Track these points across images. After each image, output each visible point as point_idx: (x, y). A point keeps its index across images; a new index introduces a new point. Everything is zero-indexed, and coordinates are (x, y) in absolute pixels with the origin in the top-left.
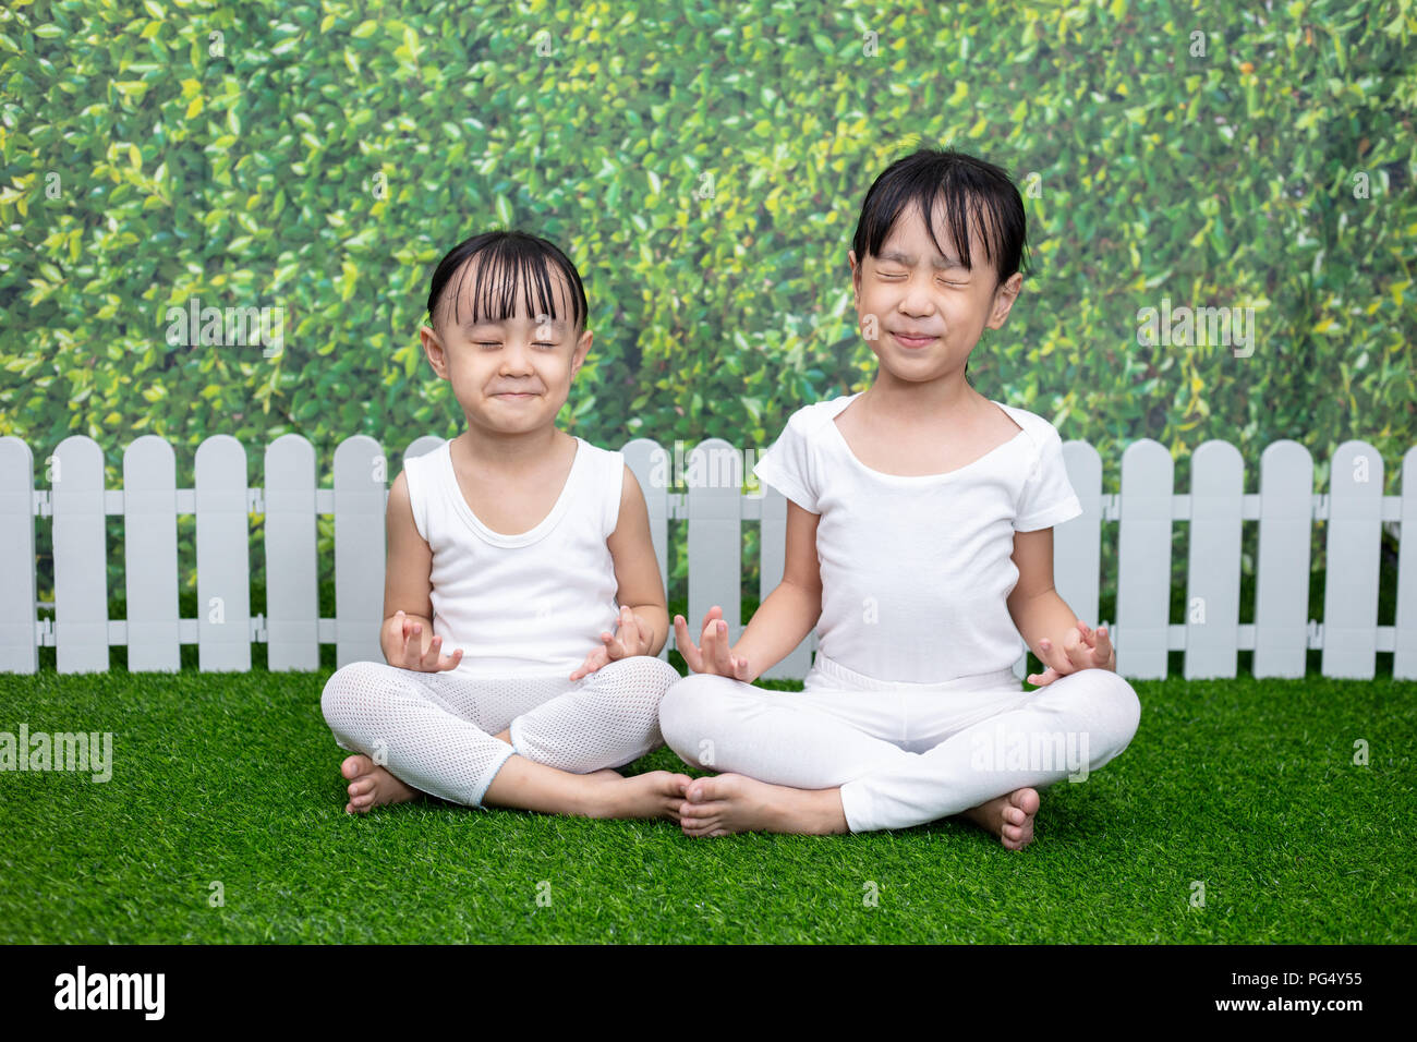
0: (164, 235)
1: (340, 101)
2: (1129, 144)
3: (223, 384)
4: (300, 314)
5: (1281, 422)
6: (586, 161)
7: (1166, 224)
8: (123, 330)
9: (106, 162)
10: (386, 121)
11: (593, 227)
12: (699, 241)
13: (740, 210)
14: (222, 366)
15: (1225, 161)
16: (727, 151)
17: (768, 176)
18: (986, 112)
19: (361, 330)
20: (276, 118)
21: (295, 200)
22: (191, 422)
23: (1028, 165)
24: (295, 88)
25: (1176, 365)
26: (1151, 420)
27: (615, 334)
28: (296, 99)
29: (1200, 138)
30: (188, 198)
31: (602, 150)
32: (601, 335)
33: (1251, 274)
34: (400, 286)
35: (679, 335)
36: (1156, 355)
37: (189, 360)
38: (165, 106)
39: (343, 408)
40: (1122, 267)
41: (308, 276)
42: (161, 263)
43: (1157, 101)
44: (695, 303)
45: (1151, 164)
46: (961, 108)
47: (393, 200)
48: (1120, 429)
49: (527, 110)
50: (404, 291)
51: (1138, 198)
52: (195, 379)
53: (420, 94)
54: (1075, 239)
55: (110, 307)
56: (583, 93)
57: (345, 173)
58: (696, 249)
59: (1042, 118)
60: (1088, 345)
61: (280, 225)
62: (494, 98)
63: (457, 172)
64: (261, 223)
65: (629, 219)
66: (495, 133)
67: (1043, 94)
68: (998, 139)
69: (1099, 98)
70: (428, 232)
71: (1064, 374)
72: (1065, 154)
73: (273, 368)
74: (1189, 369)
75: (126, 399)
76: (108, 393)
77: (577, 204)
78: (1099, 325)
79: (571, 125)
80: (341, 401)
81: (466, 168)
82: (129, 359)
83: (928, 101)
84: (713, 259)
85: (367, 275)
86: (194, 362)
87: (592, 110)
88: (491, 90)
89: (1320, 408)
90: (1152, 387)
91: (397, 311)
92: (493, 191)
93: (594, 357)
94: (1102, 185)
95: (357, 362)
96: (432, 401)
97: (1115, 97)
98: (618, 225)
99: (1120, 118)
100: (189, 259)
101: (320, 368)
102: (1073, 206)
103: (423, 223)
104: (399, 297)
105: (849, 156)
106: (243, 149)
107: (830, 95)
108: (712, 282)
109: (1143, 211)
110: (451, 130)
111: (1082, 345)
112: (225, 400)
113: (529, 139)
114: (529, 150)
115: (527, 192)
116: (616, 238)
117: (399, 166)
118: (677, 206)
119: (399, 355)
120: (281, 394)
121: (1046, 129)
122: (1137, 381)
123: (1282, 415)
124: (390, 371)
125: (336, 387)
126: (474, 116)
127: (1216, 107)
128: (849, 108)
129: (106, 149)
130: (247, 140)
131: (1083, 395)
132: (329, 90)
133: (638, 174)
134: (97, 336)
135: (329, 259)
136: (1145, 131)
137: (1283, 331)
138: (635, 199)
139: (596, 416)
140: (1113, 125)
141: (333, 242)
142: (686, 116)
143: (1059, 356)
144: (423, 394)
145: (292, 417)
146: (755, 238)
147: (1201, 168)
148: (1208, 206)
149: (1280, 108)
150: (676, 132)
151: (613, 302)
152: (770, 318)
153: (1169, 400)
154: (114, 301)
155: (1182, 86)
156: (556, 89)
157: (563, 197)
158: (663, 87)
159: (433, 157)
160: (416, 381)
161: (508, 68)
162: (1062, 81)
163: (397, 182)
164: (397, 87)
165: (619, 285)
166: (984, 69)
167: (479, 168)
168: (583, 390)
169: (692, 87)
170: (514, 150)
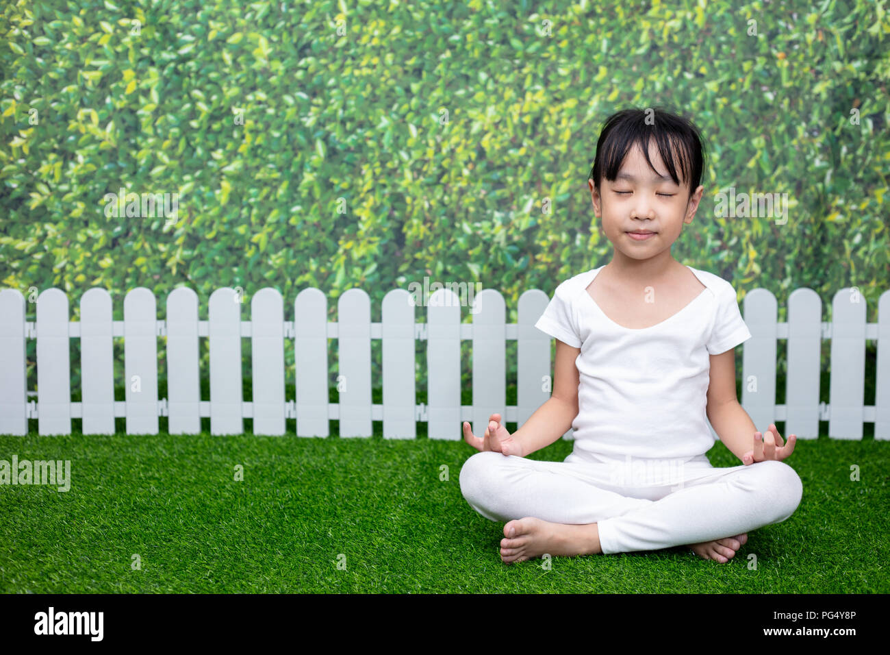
0: (112, 166)
1: (220, 82)
2: (708, 104)
3: (148, 256)
4: (195, 213)
5: (807, 277)
6: (371, 118)
7: (731, 154)
8: (86, 224)
9: (77, 121)
10: (247, 94)
11: (375, 159)
12: (440, 167)
13: (466, 147)
14: (147, 246)
15: (768, 114)
16: (457, 111)
17: (483, 126)
18: (618, 85)
19: (232, 223)
20: (181, 93)
21: (192, 143)
22: (128, 280)
24: (192, 75)
25: (739, 242)
27: (389, 224)
28: (193, 82)
29: (752, 100)
30: (126, 143)
31: (380, 111)
32: (381, 225)
33: (786, 184)
34: (256, 196)
35: (429, 225)
36: (726, 236)
37: (127, 242)
38: (113, 86)
39: (221, 272)
41: (200, 190)
42: (110, 183)
43: (725, 77)
44: (438, 205)
45: (722, 116)
46: (602, 83)
47: (253, 143)
49: (335, 87)
50: (259, 199)
51: (714, 138)
52: (130, 254)
53: (269, 77)
55: (79, 210)
56: (369, 76)
57: (223, 126)
58: (438, 172)
59: (653, 88)
61: (183, 159)
62: (315, 80)
63: (292, 125)
64: (171, 157)
65: (397, 153)
66: (315, 101)
67: (653, 74)
68: (626, 100)
69: (689, 76)
70: (273, 162)
73: (178, 247)
74: (747, 244)
75: (88, 266)
76: (77, 262)
77: (365, 143)
79: (362, 97)
80: (220, 267)
81: (297, 123)
82: (90, 242)
83: (582, 78)
84: (449, 177)
85: (236, 189)
86: (130, 243)
87: (374, 87)
88: (312, 75)
89: (831, 268)
90: (724, 256)
91: (255, 211)
92: (314, 137)
93: (376, 239)
95: (229, 243)
96: (276, 267)
97: (699, 75)
98: (390, 157)
99: (702, 88)
100: (127, 180)
101: (208, 247)
103: (271, 157)
104: (255, 203)
105: (534, 113)
106: (160, 112)
107: (521, 76)
108: (448, 192)
109: (717, 146)
110: (288, 99)
112: (149, 268)
113: (336, 104)
114: (336, 111)
115: (334, 137)
116: (389, 165)
117: (256, 122)
118: (427, 145)
119: (255, 238)
120: (183, 263)
121: (656, 95)
122: (714, 252)
123: (807, 273)
124: (250, 248)
125: (217, 258)
126: (302, 91)
127: (762, 80)
128: (533, 83)
129: (77, 113)
130: (163, 107)
132: (213, 75)
133: (403, 126)
134: (71, 227)
135: (213, 180)
136: (718, 95)
137: (807, 220)
138: (401, 141)
139: (377, 275)
140: (697, 93)
141: (215, 170)
142: (432, 89)
144: (270, 262)
145: (189, 277)
146: (475, 164)
147: (753, 118)
148: (758, 142)
149: (803, 80)
150: (426, 100)
151: (388, 205)
152: (485, 214)
153: (735, 263)
154: (81, 206)
155: (741, 68)
156: (352, 74)
157: (357, 140)
158: (418, 72)
159: (277, 116)
160: (266, 254)
161: (323, 61)
162: (666, 65)
163: (255, 132)
164: (255, 73)
165: (392, 195)
166: (617, 59)
167: (305, 123)
168: (369, 259)
169: (436, 72)
170: (327, 112)
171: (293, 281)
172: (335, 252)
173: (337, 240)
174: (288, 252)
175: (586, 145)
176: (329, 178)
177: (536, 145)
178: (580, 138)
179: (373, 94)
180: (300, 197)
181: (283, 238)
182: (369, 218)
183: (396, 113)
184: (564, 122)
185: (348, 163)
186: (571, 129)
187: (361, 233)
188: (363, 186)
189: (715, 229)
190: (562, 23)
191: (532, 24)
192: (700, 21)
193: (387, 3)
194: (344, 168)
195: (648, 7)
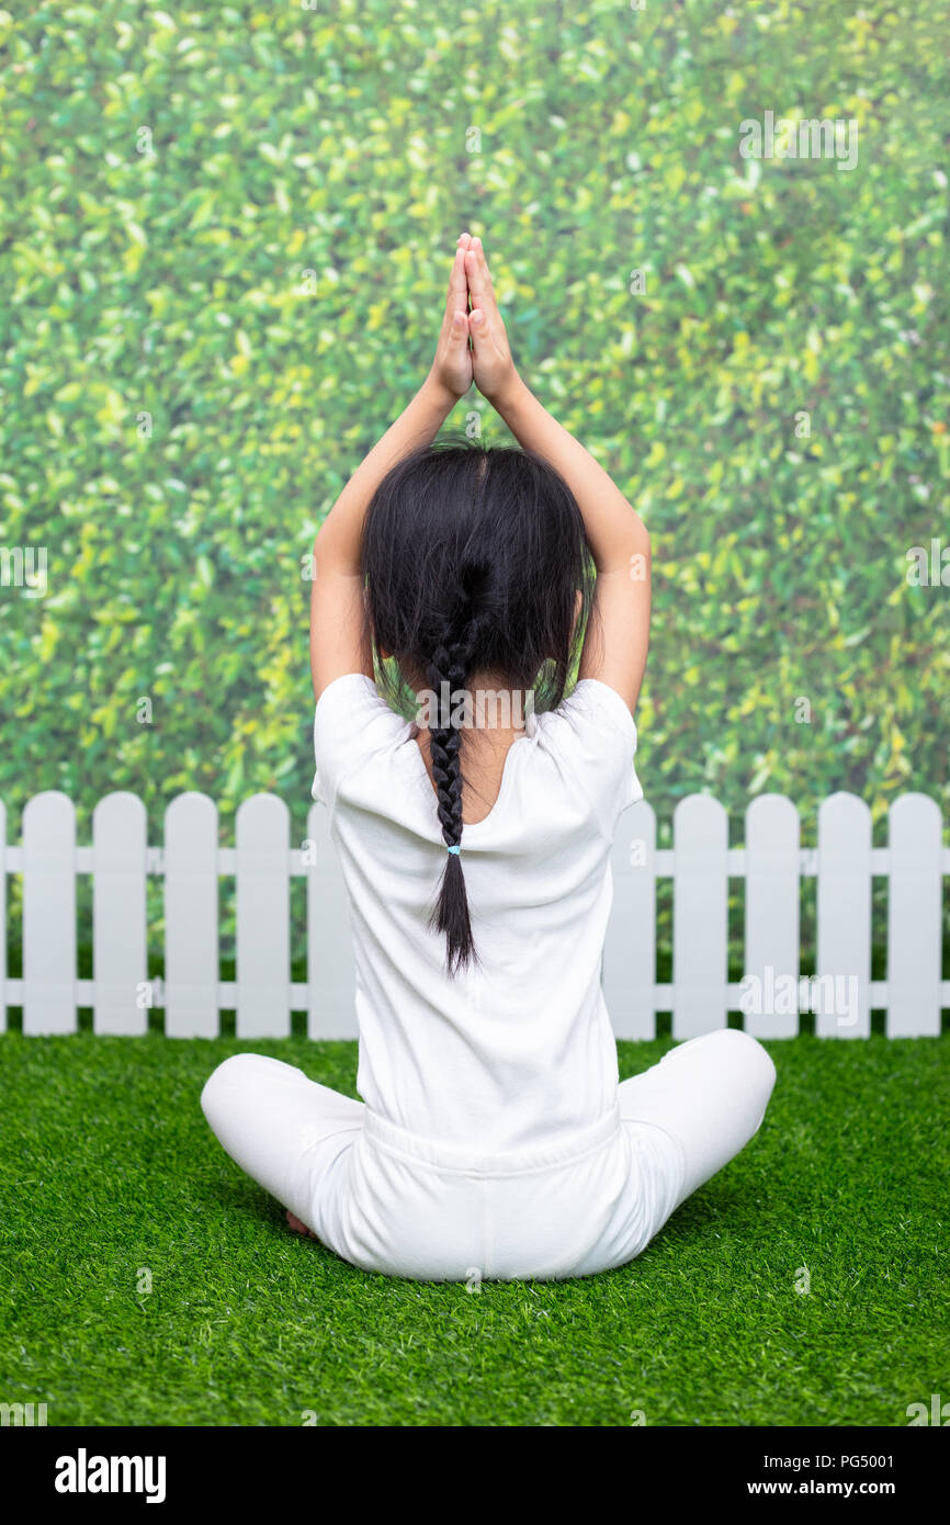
1: (43, 463)
2: (825, 504)
6: (287, 522)
7: (863, 583)
10: (87, 482)
11: (294, 589)
15: (920, 520)
18: (683, 472)
19: (59, 691)
23: (725, 525)
25: (876, 723)
26: (854, 776)
29: (894, 497)
31: (303, 511)
32: (301, 696)
33: (948, 631)
34: (99, 646)
36: (856, 714)
39: (41, 770)
40: (820, 625)
41: (6, 636)
43: (851, 461)
45: (848, 523)
46: (660, 467)
47: (95, 561)
48: (821, 787)
49: (228, 472)
50: (105, 651)
51: (835, 557)
53: (122, 456)
54: (773, 598)
56: (283, 460)
57: (47, 534)
59: (739, 477)
60: (788, 702)
62: (197, 461)
63: (159, 533)
66: (197, 494)
67: (738, 455)
68: (694, 498)
69: (794, 459)
70: (128, 593)
71: (764, 733)
72: (762, 514)
74: (889, 726)
77: (277, 563)
78: (798, 683)
79: (273, 488)
80: (39, 762)
81: (167, 530)
83: (625, 462)
85: (67, 636)
87: (294, 472)
88: (193, 453)
90: (853, 744)
91: (97, 672)
92: (194, 552)
93: (294, 717)
94: (799, 545)
95: (55, 723)
96: (131, 762)
97: (810, 458)
99: (815, 478)
101: (19, 730)
102: (770, 566)
103: (124, 584)
104: (99, 659)
109: (840, 570)
110: (153, 491)
111: (782, 701)
113: (230, 500)
114: (229, 513)
115: (228, 554)
117: (101, 527)
119: (98, 716)
121: (741, 488)
124: (88, 732)
125: (34, 748)
126: (177, 478)
127: (910, 466)
131: (783, 754)
132: (32, 452)
135: (29, 620)
136: (841, 489)
139: (295, 777)
140: (808, 486)
141: (32, 604)
143: (759, 715)
144: (121, 755)
147: (896, 526)
148: (905, 564)
153: (870, 758)
155: (876, 446)
157: (264, 558)
159: (134, 518)
160: (115, 742)
161: (211, 431)
162: (757, 444)
163: (99, 544)
164: (100, 450)
166: (681, 431)
167: (180, 529)
168: (282, 750)
170: (217, 512)
171: (158, 785)
172: (226, 739)
173: (230, 718)
174: (150, 739)
176: (218, 618)
179: (291, 485)
180: (171, 650)
182: (283, 684)
185: (249, 595)
187: (270, 708)
188: (276, 628)
189: (839, 702)
190: (593, 375)
191: (547, 376)
192: (812, 373)
193: (315, 339)
194: (243, 603)
195: (729, 350)
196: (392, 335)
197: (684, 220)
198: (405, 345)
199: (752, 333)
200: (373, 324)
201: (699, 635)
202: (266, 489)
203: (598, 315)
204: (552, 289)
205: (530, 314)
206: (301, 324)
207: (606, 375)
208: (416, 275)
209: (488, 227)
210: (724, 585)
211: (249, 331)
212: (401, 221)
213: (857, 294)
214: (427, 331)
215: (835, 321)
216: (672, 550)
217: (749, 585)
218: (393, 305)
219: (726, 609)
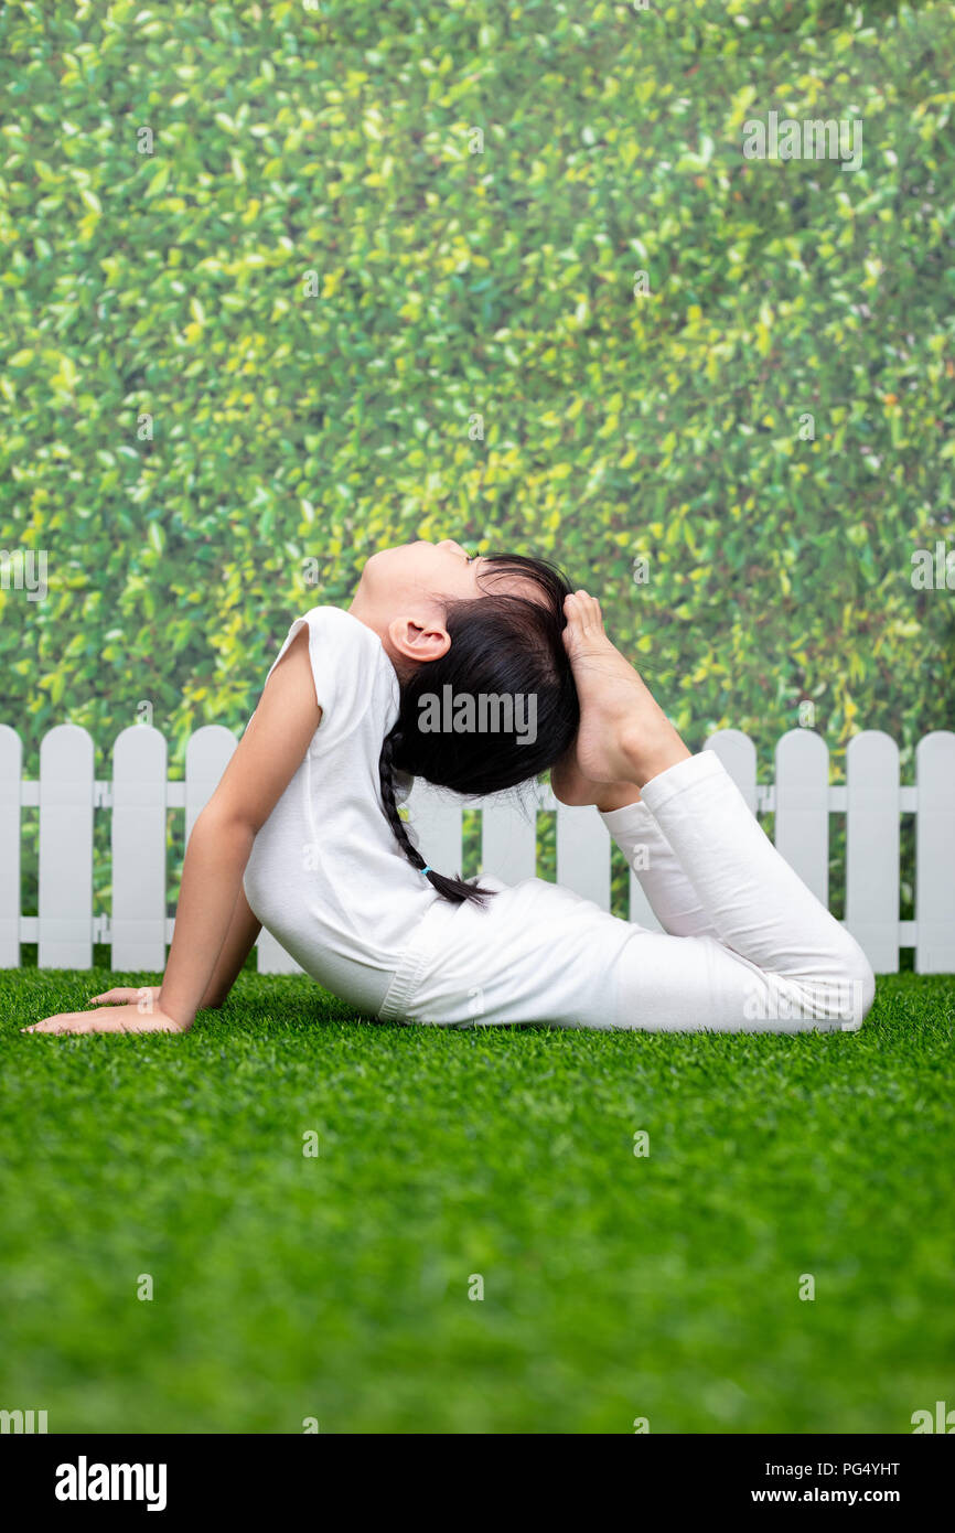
2: (777, 474)
6: (240, 490)
7: (815, 552)
10: (40, 448)
11: (246, 555)
12: (351, 569)
15: (872, 490)
16: (380, 481)
17: (420, 504)
18: (636, 443)
19: (7, 656)
23: (678, 494)
25: (828, 690)
29: (846, 468)
31: (256, 479)
32: (252, 663)
33: (901, 600)
34: (48, 612)
36: (809, 680)
40: (772, 594)
45: (799, 493)
46: (612, 438)
47: (45, 526)
49: (181, 439)
50: (54, 617)
51: (786, 527)
53: (75, 422)
54: (725, 567)
56: (237, 425)
58: (348, 577)
59: (691, 449)
60: (740, 670)
63: (110, 500)
65: (283, 547)
66: (149, 461)
67: (691, 426)
68: (648, 469)
69: (746, 430)
70: (79, 559)
71: (716, 700)
72: (714, 483)
74: (842, 694)
77: (229, 530)
78: (751, 650)
79: (225, 455)
83: (578, 433)
85: (16, 601)
87: (246, 440)
91: (45, 638)
92: (146, 518)
93: (244, 684)
94: (751, 515)
97: (762, 429)
98: (270, 553)
99: (768, 449)
102: (722, 535)
103: (75, 549)
104: (47, 624)
105: (502, 486)
109: (792, 540)
110: (106, 458)
111: (734, 670)
113: (183, 466)
114: (183, 478)
115: (180, 520)
116: (269, 565)
117: (52, 492)
118: (330, 534)
119: (45, 682)
121: (695, 459)
122: (790, 707)
124: (36, 698)
126: (128, 445)
127: (861, 437)
128: (501, 438)
131: (737, 719)
133: (292, 503)
136: (792, 461)
137: (935, 655)
138: (289, 526)
140: (760, 456)
142: (340, 446)
143: (712, 683)
144: (69, 721)
147: (848, 496)
148: (857, 534)
149: (925, 438)
150: (329, 462)
151: (265, 630)
153: (823, 725)
155: (828, 418)
156: (211, 419)
157: (216, 525)
158: (317, 418)
159: (86, 484)
160: (63, 708)
161: (164, 398)
162: (710, 414)
163: (50, 509)
164: (52, 415)
165: (272, 613)
167: (132, 495)
168: (233, 717)
169: (345, 418)
170: (168, 479)
171: (107, 751)
172: (176, 705)
173: (180, 685)
174: (98, 705)
175: (586, 536)
176: (169, 584)
177: (505, 536)
178: (576, 525)
179: (244, 452)
180: (121, 616)
181: (91, 682)
182: (233, 651)
183: (282, 481)
184: (550, 501)
185: (201, 562)
186: (561, 511)
187: (220, 675)
188: (225, 598)
189: (791, 669)
190: (547, 345)
191: (501, 345)
192: (764, 346)
193: (269, 307)
194: (194, 569)
195: (683, 323)
196: (347, 303)
197: (638, 193)
198: (360, 313)
199: (705, 306)
200: (327, 293)
201: (652, 603)
202: (219, 455)
203: (552, 286)
204: (507, 259)
205: (486, 283)
206: (255, 292)
207: (560, 345)
208: (372, 245)
209: (443, 198)
210: (677, 555)
211: (203, 299)
212: (357, 190)
213: (808, 269)
214: (381, 299)
215: (787, 296)
216: (624, 520)
217: (702, 554)
218: (347, 274)
219: (678, 578)
